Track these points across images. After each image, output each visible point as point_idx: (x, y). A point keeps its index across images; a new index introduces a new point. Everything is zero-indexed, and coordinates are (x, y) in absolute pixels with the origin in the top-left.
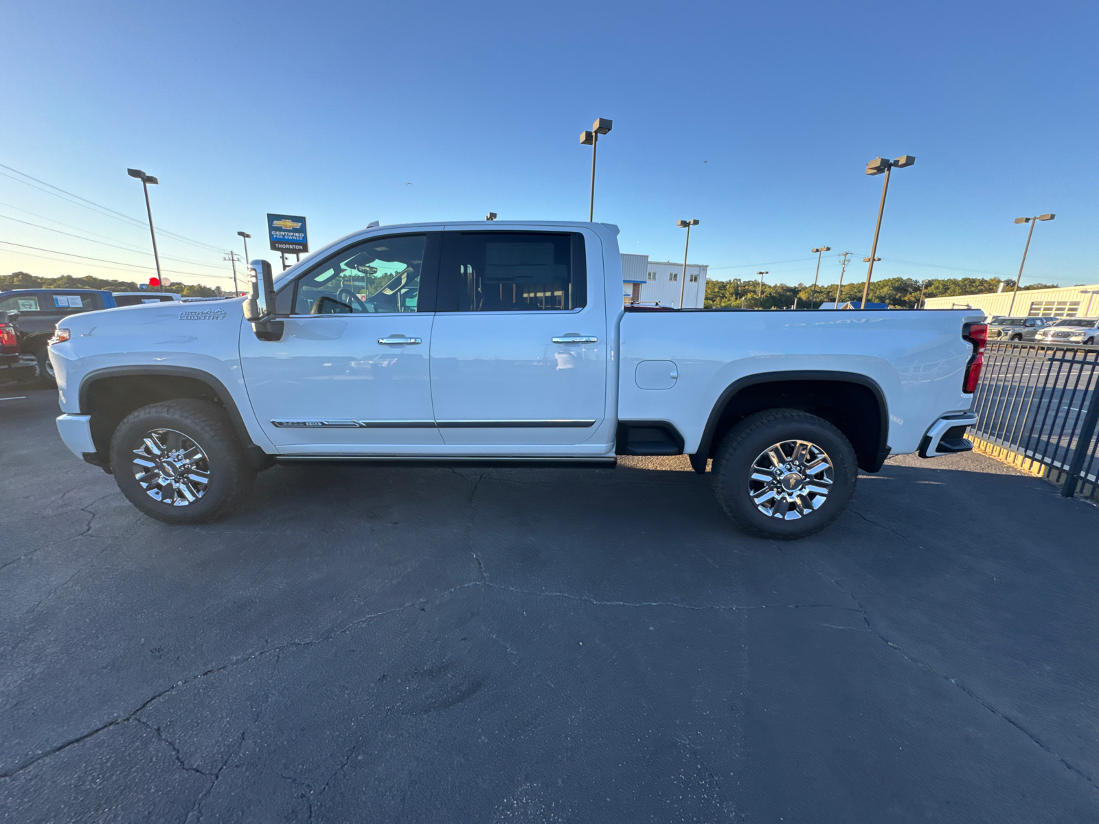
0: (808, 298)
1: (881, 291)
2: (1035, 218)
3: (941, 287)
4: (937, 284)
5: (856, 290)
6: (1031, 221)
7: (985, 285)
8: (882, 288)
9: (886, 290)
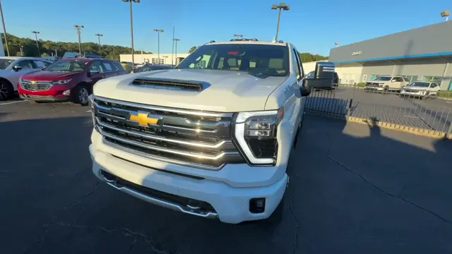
0: (50, 48)
9: (88, 48)
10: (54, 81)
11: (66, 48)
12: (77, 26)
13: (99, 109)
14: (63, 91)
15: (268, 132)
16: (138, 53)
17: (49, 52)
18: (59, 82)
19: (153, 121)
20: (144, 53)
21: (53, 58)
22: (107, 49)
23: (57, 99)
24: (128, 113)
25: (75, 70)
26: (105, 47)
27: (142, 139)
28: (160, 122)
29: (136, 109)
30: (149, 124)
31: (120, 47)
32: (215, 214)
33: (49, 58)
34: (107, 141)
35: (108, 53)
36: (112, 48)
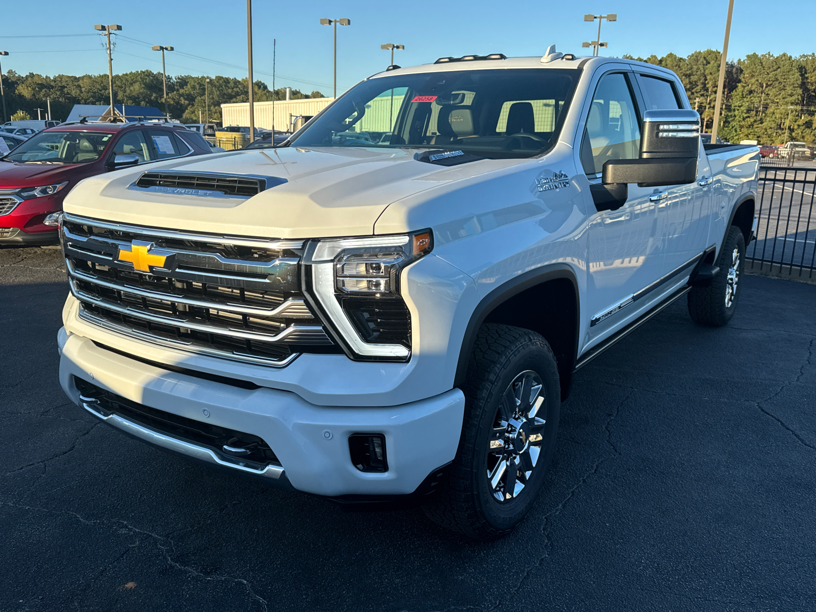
0: (34, 95)
1: (132, 88)
2: (336, 21)
3: (198, 87)
4: (193, 83)
5: (98, 86)
6: (333, 24)
7: (240, 86)
8: (131, 84)
9: (137, 88)
10: (24, 190)
11: (74, 92)
12: (103, 28)
13: (71, 240)
14: (44, 217)
15: (383, 282)
16: (279, 95)
17: (32, 108)
18: (37, 193)
19: (159, 260)
20: (295, 95)
21: (39, 125)
22: (187, 89)
23: (28, 237)
24: (116, 246)
25: (81, 157)
26: (183, 82)
27: (145, 304)
28: (170, 262)
29: (128, 237)
30: (151, 268)
31: (227, 81)
32: (279, 470)
33: (30, 124)
34: (86, 313)
35: (191, 99)
36: (201, 84)
